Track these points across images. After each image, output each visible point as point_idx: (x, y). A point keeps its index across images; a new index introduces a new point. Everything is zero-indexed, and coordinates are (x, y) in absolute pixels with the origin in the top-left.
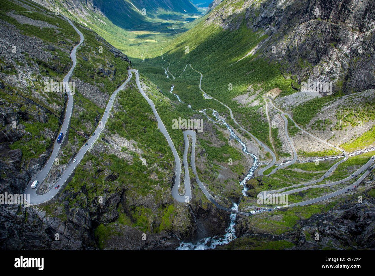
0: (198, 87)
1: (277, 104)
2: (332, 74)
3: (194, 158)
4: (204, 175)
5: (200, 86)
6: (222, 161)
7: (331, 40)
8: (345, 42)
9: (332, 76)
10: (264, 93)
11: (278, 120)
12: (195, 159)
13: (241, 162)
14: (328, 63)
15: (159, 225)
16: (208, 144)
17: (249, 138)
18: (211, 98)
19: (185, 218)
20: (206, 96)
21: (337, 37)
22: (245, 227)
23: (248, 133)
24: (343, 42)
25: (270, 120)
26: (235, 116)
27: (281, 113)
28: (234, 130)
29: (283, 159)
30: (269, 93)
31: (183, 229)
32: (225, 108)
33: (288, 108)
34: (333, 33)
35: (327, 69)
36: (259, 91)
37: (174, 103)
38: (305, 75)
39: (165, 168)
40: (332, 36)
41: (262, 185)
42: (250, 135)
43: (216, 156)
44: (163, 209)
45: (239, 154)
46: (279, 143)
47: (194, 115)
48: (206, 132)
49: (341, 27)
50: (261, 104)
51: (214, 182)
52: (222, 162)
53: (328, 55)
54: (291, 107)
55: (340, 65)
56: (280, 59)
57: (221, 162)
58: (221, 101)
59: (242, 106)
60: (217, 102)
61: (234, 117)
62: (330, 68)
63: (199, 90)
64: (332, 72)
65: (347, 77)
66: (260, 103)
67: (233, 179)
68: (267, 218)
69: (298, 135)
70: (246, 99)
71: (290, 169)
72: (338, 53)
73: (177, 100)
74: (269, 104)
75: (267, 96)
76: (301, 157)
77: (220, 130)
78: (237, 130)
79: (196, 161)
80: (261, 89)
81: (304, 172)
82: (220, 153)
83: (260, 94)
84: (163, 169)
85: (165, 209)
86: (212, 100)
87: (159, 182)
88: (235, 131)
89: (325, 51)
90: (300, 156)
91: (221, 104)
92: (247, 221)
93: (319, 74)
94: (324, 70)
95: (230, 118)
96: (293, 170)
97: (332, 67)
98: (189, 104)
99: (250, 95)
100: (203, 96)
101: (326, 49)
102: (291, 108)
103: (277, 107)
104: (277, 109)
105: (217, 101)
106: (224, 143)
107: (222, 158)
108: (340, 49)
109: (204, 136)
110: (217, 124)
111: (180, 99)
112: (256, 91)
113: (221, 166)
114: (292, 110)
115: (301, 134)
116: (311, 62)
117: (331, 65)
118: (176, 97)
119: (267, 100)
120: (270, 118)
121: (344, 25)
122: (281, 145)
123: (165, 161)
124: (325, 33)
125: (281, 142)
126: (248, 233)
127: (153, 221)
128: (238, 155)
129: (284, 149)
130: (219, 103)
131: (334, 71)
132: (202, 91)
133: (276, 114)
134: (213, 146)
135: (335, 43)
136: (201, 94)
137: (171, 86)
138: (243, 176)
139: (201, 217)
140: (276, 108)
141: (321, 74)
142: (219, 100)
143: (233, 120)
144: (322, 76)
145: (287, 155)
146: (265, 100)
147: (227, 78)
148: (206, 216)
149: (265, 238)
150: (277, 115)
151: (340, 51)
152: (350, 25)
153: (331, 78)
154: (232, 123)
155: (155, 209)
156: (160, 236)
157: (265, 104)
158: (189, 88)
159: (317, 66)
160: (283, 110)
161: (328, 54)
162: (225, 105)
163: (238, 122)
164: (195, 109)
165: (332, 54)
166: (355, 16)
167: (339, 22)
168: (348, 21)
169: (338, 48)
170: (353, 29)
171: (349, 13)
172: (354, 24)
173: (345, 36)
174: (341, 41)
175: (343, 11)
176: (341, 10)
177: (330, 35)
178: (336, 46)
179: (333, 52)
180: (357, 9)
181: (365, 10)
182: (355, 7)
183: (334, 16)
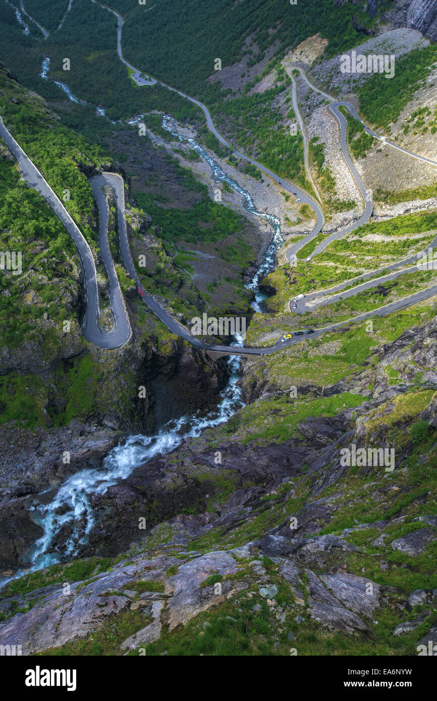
0: (116, 54)
1: (318, 79)
3: (127, 241)
4: (157, 277)
5: (120, 51)
6: (199, 239)
10: (285, 51)
11: (322, 123)
12: (129, 242)
13: (244, 237)
15: (65, 408)
16: (159, 205)
17: (258, 176)
18: (153, 82)
19: (123, 382)
20: (139, 79)
22: (261, 380)
23: (254, 163)
25: (305, 123)
26: (219, 124)
27: (328, 103)
28: (218, 160)
29: (339, 216)
30: (298, 52)
31: (122, 407)
32: (191, 105)
33: (345, 88)
36: (272, 50)
37: (57, 105)
39: (57, 276)
41: (295, 282)
42: (260, 167)
43: (182, 231)
44: (66, 371)
45: (236, 218)
46: (329, 178)
47: (116, 134)
48: (151, 173)
50: (279, 84)
51: (182, 290)
52: (199, 242)
54: (354, 82)
57: (195, 243)
58: (178, 88)
59: (235, 94)
60: (169, 92)
61: (217, 127)
63: (119, 62)
66: (276, 82)
67: (228, 280)
68: (307, 352)
69: (371, 155)
70: (243, 76)
71: (356, 238)
73: (65, 97)
74: (299, 82)
75: (294, 60)
76: (381, 207)
77: (185, 164)
78: (228, 158)
79: (131, 247)
80: (278, 42)
81: (388, 239)
82: (191, 222)
83: (274, 59)
84: (50, 279)
85: (72, 371)
86: (156, 86)
87: (47, 310)
88: (223, 162)
90: (379, 205)
91: (180, 97)
92: (265, 366)
95: (206, 131)
96: (363, 240)
98: (97, 105)
99: (251, 64)
100: (130, 80)
102: (353, 85)
103: (321, 89)
104: (319, 94)
105: (171, 89)
106: (198, 196)
107: (197, 233)
109: (147, 185)
110: (176, 151)
111: (73, 92)
112: (266, 51)
113: (197, 252)
114: (355, 90)
115: (380, 151)
118: (60, 90)
119: (294, 72)
120: (304, 119)
122: (334, 184)
123: (54, 259)
125: (333, 176)
126: (268, 391)
127: (46, 401)
128: (235, 221)
130: (174, 94)
132: (128, 65)
133: (317, 106)
134: (174, 206)
136: (125, 73)
137: (42, 59)
138: (251, 269)
139: (160, 373)
140: (318, 91)
142: (174, 87)
143: (214, 136)
145: (351, 205)
146: (289, 71)
148: (171, 369)
149: (304, 396)
150: (321, 109)
154: (213, 144)
155: (48, 374)
156: (69, 432)
157: (289, 83)
158: (90, 58)
160: (335, 92)
162: (190, 99)
163: (228, 138)
164: (117, 119)
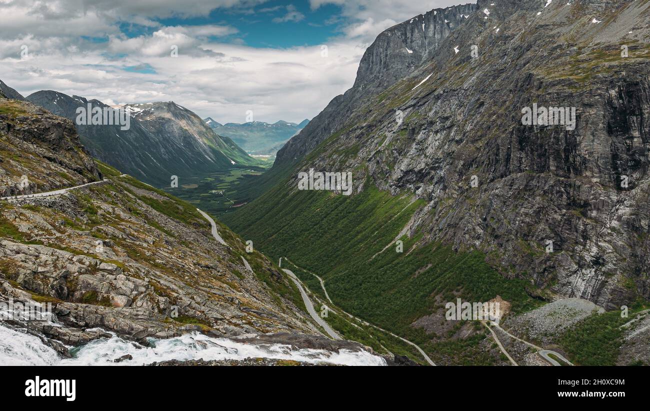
2: (603, 265)
7: (569, 204)
8: (600, 208)
9: (604, 269)
14: (585, 246)
21: (578, 199)
24: (595, 207)
34: (568, 193)
35: (588, 258)
38: (545, 270)
40: (569, 198)
49: (578, 183)
53: (577, 232)
55: (612, 248)
56: (478, 243)
62: (592, 254)
64: (601, 261)
72: (596, 226)
89: (569, 224)
93: (575, 266)
94: (582, 258)
97: (597, 253)
101: (570, 220)
108: (596, 220)
117: (595, 250)
121: (585, 180)
124: (552, 194)
131: (604, 260)
135: (582, 209)
141: (581, 266)
144: (584, 271)
147: (380, 282)
151: (596, 222)
152: (595, 180)
153: (604, 272)
159: (563, 252)
161: (575, 228)
165: (585, 231)
166: (598, 166)
167: (572, 175)
168: (588, 173)
169: (591, 218)
170: (603, 185)
171: (585, 161)
172: (601, 177)
173: (595, 198)
174: (591, 205)
175: (571, 159)
176: (567, 158)
177: (564, 196)
178: (585, 214)
179: (585, 225)
180: (596, 155)
181: (610, 156)
182: (592, 153)
183: (557, 167)
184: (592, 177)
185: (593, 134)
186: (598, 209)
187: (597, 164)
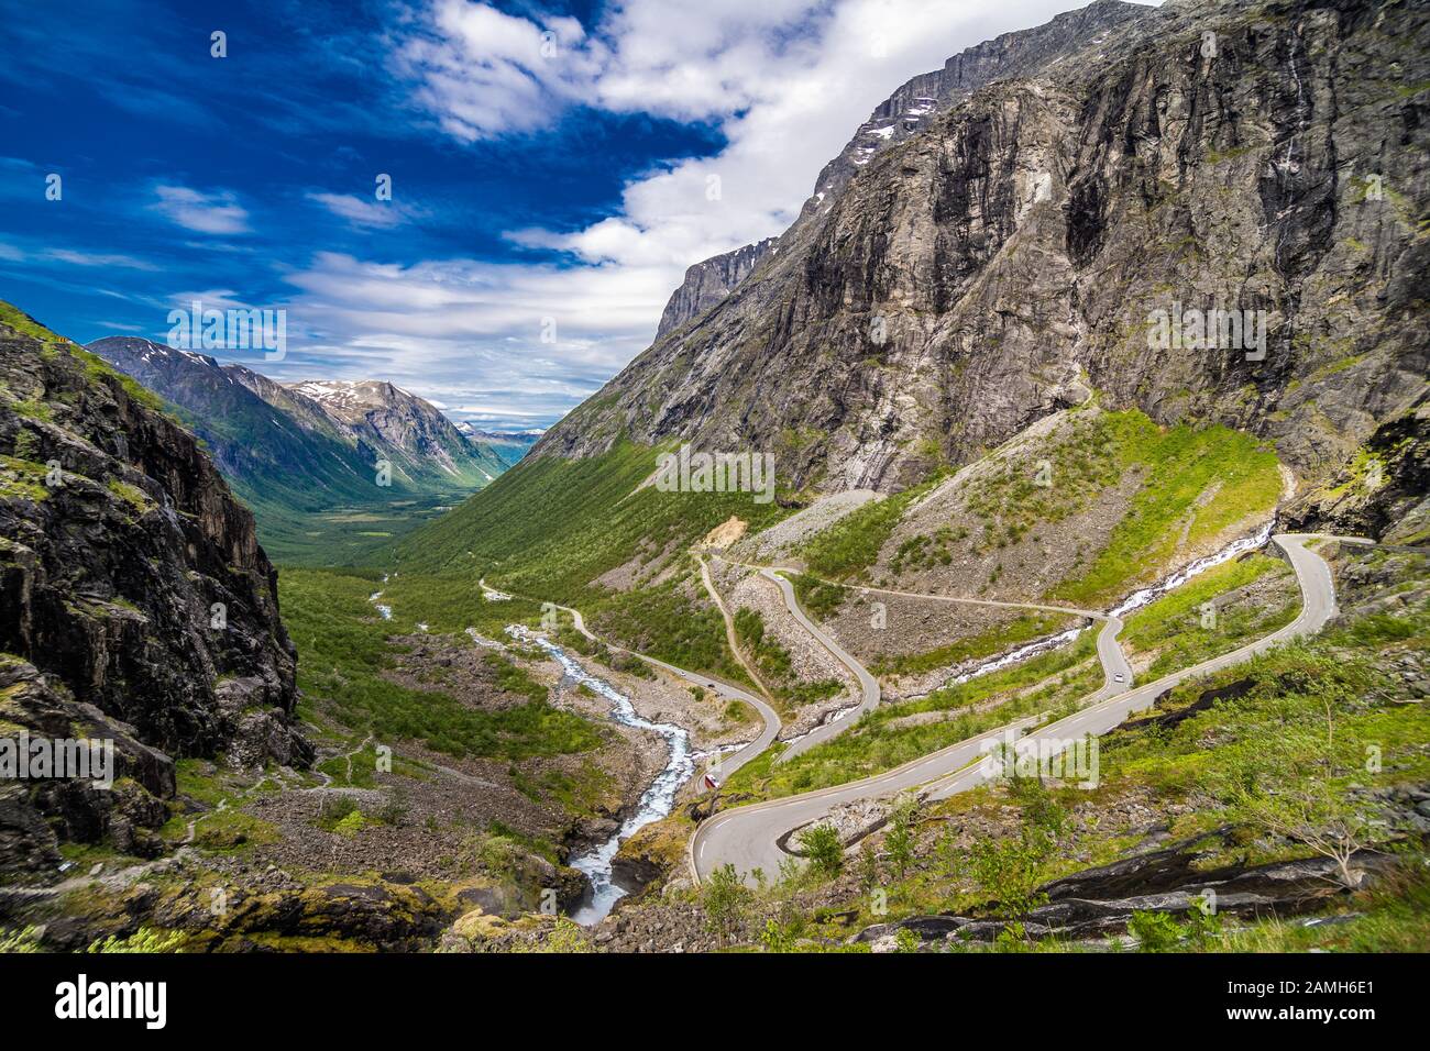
1: (739, 555)
2: (897, 429)
7: (863, 352)
8: (908, 345)
9: (897, 436)
14: (875, 407)
21: (878, 339)
24: (900, 346)
26: (589, 621)
29: (811, 710)
34: (863, 334)
35: (877, 424)
38: (811, 461)
40: (864, 342)
46: (777, 656)
53: (867, 389)
55: (914, 400)
61: (586, 625)
62: (884, 416)
64: (895, 423)
65: (947, 426)
72: (896, 374)
89: (858, 382)
93: (855, 443)
94: (868, 426)
97: (891, 413)
101: (859, 375)
108: (898, 366)
116: (823, 426)
119: (705, 557)
121: (890, 305)
122: (790, 661)
124: (841, 343)
129: (805, 670)
131: (899, 421)
135: (879, 356)
141: (864, 440)
151: (899, 369)
152: (906, 303)
159: (843, 426)
160: (767, 561)
161: (866, 383)
165: (879, 383)
166: (913, 278)
167: (874, 304)
168: (897, 293)
169: (892, 365)
170: (916, 310)
171: (895, 271)
172: (915, 297)
173: (902, 332)
174: (893, 345)
175: (876, 277)
176: (871, 276)
177: (858, 341)
178: (883, 362)
179: (880, 375)
180: (911, 260)
181: (933, 257)
182: (907, 256)
183: (855, 297)
184: (902, 299)
185: (912, 223)
186: (905, 349)
187: (912, 275)
